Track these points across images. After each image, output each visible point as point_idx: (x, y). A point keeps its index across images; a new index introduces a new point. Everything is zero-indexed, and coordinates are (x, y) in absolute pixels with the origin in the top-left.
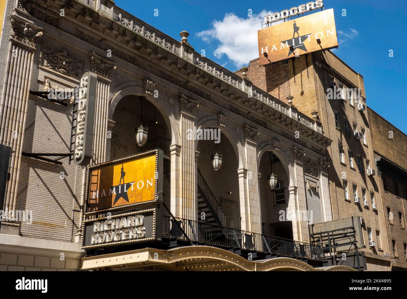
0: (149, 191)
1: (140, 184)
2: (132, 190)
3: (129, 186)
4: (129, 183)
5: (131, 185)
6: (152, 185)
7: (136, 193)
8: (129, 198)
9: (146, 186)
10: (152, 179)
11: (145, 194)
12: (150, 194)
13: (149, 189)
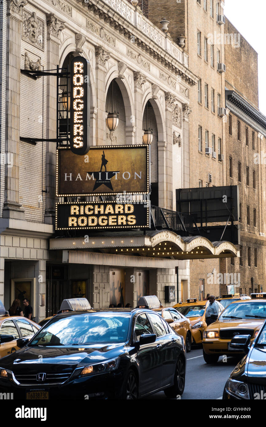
0: (137, 183)
1: (126, 175)
2: (116, 179)
3: (111, 174)
4: (113, 172)
5: (115, 174)
6: (140, 178)
7: (122, 182)
8: (113, 187)
9: (134, 178)
10: (141, 172)
11: (133, 185)
12: (139, 186)
13: (138, 181)
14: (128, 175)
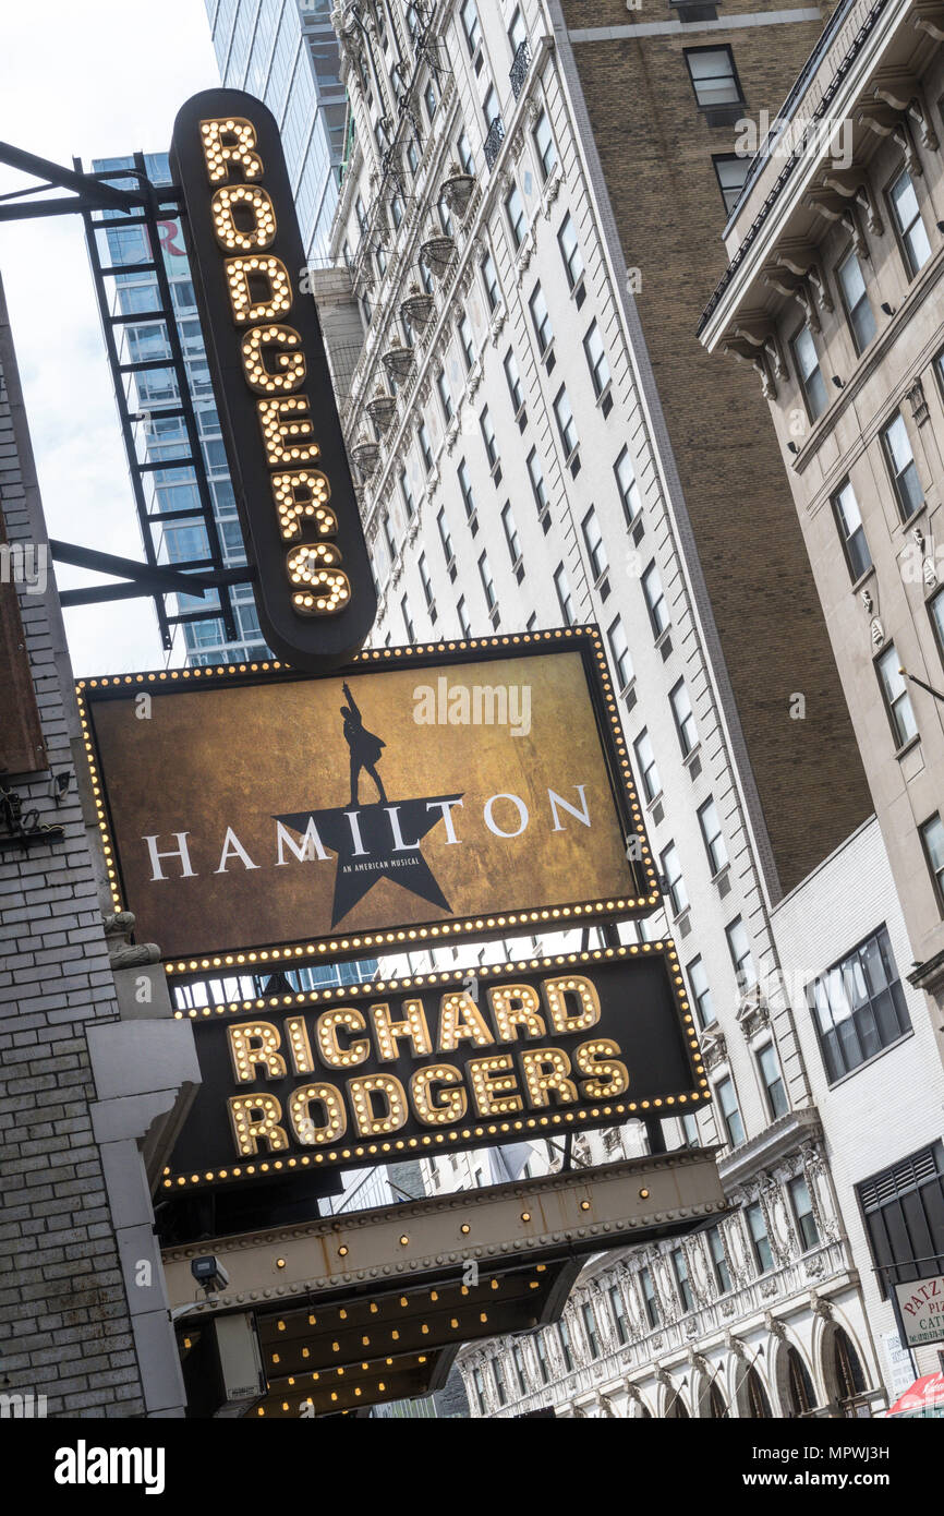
0: (577, 852)
1: (504, 813)
3: (420, 816)
4: (423, 802)
5: (438, 813)
6: (585, 819)
7: (492, 856)
8: (443, 889)
9: (551, 824)
10: (581, 788)
11: (555, 869)
12: (587, 866)
13: (579, 841)
14: (517, 813)
